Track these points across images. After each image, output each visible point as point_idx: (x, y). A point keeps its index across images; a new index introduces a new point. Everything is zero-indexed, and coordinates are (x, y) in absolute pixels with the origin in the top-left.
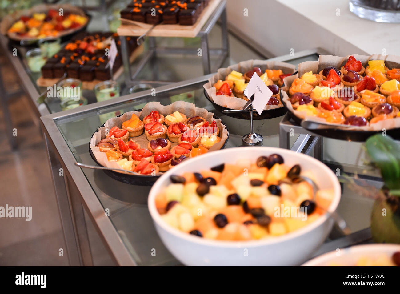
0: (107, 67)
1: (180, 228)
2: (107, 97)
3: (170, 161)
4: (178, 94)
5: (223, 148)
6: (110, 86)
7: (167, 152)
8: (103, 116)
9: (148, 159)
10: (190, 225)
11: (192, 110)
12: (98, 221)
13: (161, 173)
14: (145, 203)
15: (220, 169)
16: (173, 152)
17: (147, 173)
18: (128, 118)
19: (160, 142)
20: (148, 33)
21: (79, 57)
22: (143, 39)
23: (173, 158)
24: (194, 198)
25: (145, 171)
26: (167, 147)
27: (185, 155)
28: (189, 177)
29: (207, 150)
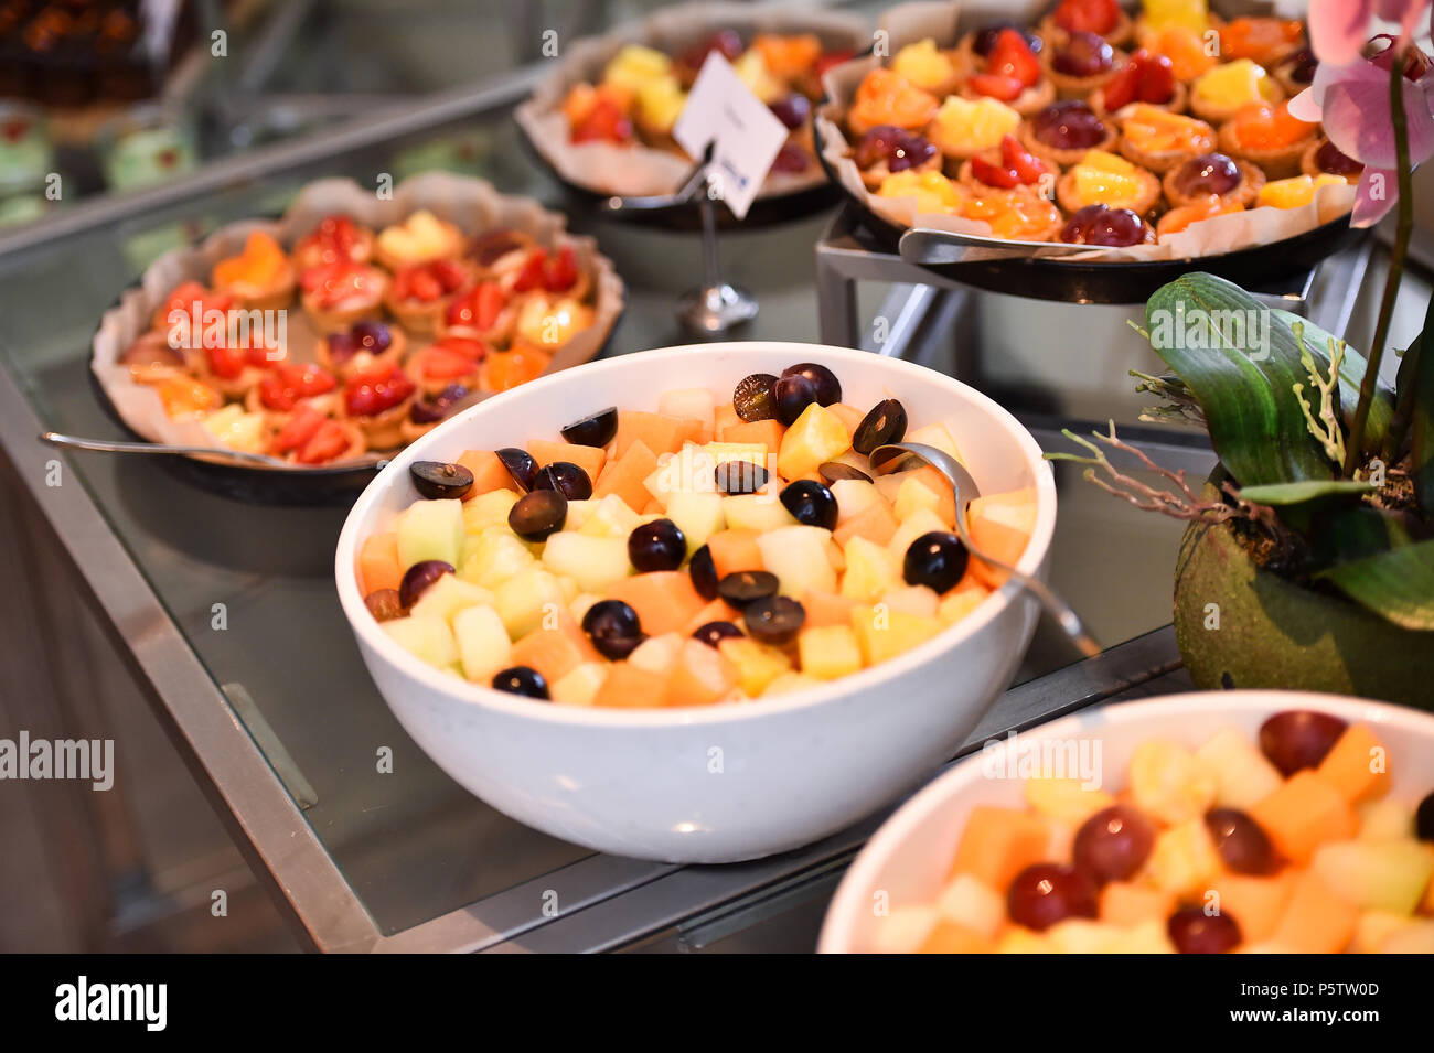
1: (459, 667)
2: (149, 172)
3: (404, 409)
5: (602, 353)
6: (154, 126)
7: (393, 375)
8: (140, 246)
9: (320, 404)
10: (500, 656)
11: (478, 210)
12: (142, 649)
13: (373, 457)
14: (323, 570)
15: (598, 430)
16: (414, 373)
17: (319, 459)
18: (235, 250)
19: (361, 335)
23: (418, 397)
24: (508, 550)
25: (312, 450)
26: (390, 357)
27: (464, 383)
28: (484, 468)
29: (545, 361)
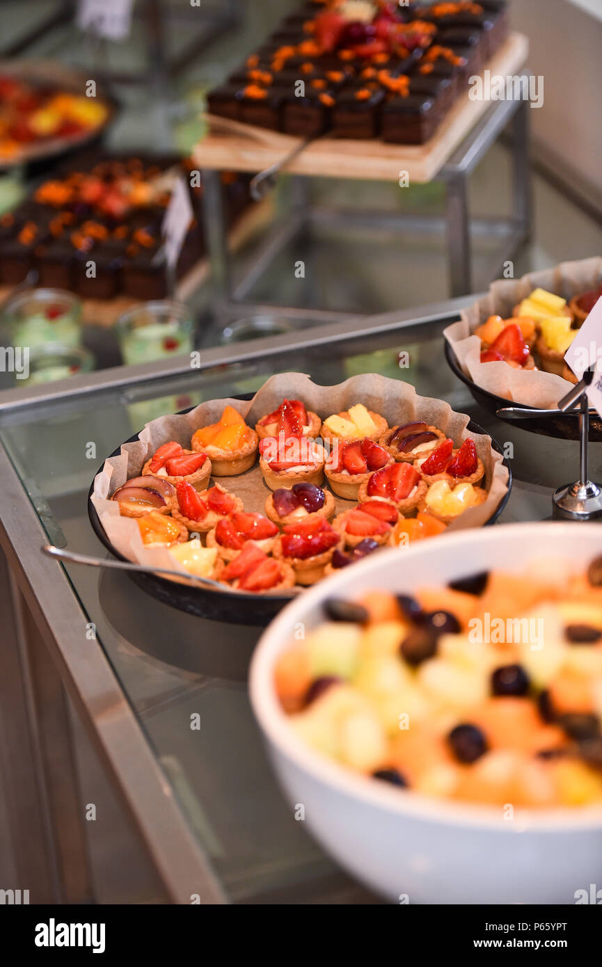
0: (157, 260)
1: (342, 758)
2: (155, 353)
3: (328, 554)
4: (368, 352)
5: (492, 521)
6: (164, 319)
7: (320, 528)
8: (140, 409)
9: (263, 545)
10: (371, 750)
11: (405, 404)
12: (104, 724)
13: (299, 589)
14: (240, 676)
15: (475, 585)
16: (339, 528)
17: (257, 587)
18: (212, 420)
19: (301, 495)
20: (286, 163)
21: (77, 224)
22: (270, 180)
23: (340, 546)
24: (391, 671)
25: (251, 581)
26: (322, 513)
27: (377, 538)
28: (380, 605)
29: (443, 526)
